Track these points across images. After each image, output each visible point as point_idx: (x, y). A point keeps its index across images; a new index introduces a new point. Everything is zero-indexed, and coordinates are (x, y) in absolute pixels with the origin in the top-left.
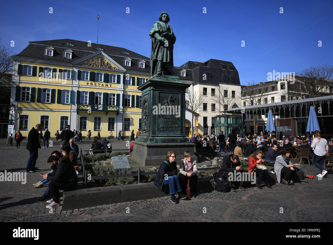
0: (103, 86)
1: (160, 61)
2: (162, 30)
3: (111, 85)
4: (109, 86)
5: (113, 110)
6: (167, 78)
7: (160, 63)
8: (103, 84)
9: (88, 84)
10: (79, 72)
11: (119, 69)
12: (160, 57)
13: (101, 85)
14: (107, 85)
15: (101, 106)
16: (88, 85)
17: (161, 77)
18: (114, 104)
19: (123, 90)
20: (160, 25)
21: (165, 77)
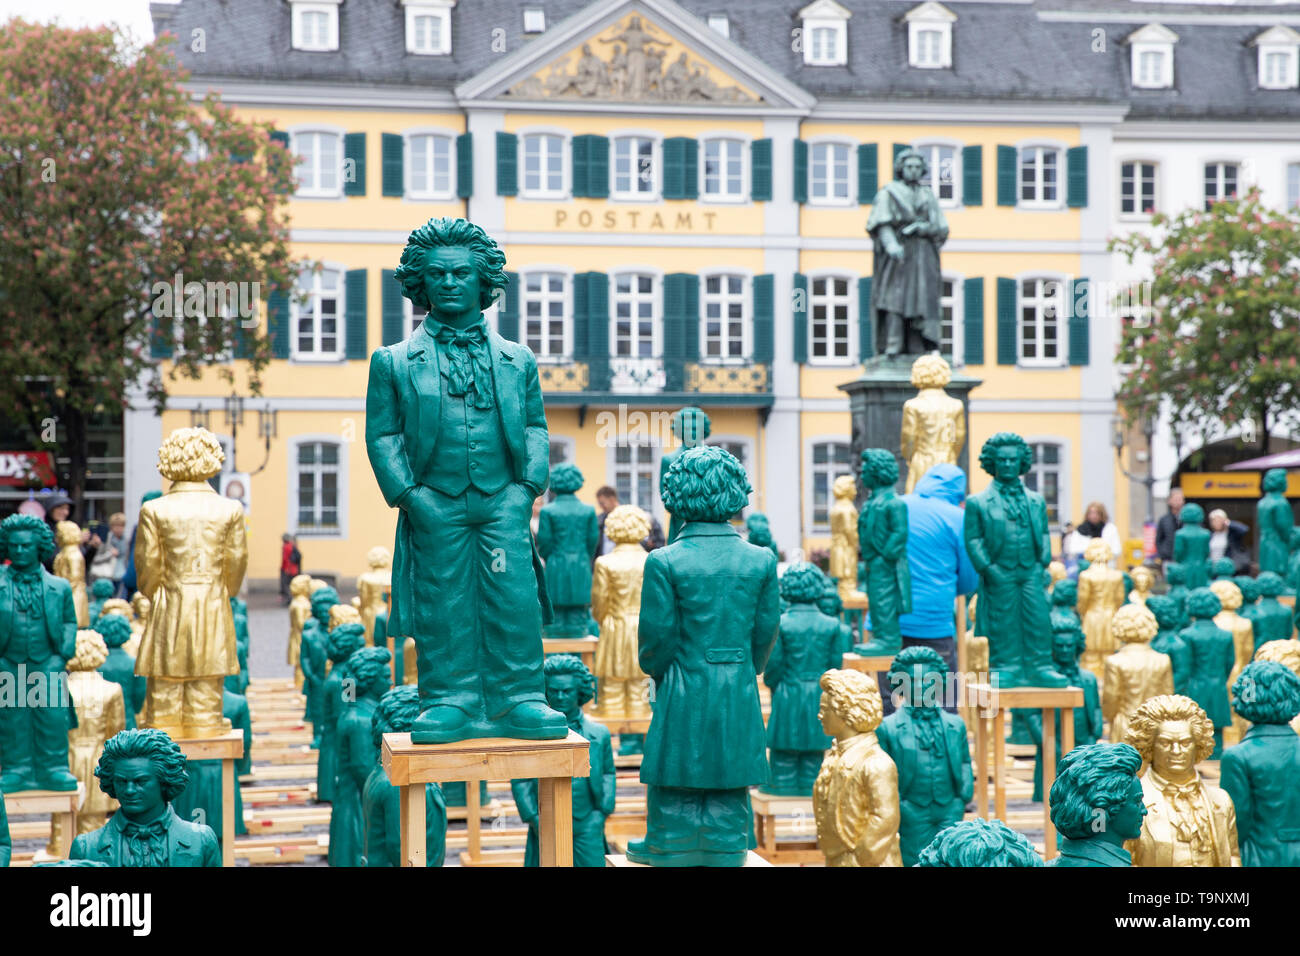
0: (661, 224)
1: (895, 313)
3: (710, 216)
4: (699, 223)
5: (733, 388)
7: (894, 319)
8: (657, 215)
9: (561, 217)
10: (506, 145)
11: (762, 99)
13: (645, 221)
14: (684, 219)
15: (653, 369)
16: (564, 226)
18: (735, 349)
19: (796, 242)
20: (896, 201)
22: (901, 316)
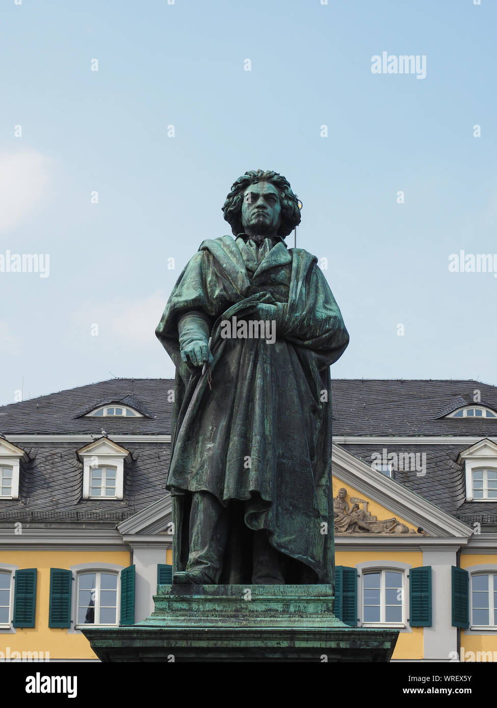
1: (203, 493)
2: (225, 289)
6: (235, 601)
7: (201, 506)
11: (420, 530)
12: (202, 466)
17: (198, 601)
20: (216, 262)
21: (221, 600)
22: (213, 497)
